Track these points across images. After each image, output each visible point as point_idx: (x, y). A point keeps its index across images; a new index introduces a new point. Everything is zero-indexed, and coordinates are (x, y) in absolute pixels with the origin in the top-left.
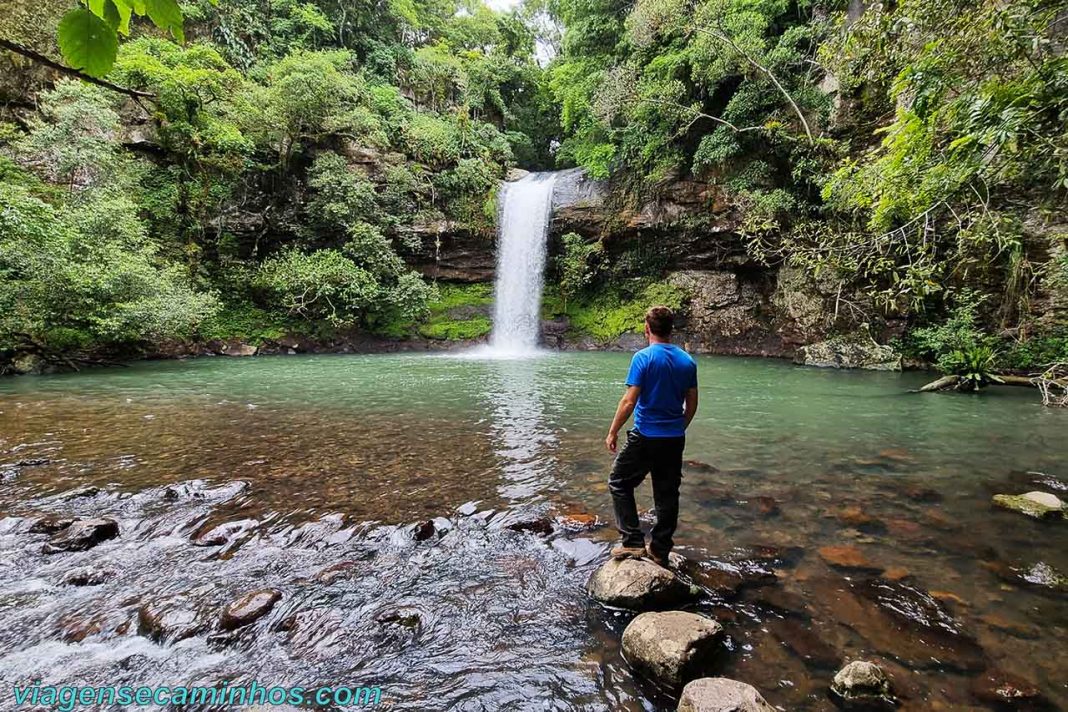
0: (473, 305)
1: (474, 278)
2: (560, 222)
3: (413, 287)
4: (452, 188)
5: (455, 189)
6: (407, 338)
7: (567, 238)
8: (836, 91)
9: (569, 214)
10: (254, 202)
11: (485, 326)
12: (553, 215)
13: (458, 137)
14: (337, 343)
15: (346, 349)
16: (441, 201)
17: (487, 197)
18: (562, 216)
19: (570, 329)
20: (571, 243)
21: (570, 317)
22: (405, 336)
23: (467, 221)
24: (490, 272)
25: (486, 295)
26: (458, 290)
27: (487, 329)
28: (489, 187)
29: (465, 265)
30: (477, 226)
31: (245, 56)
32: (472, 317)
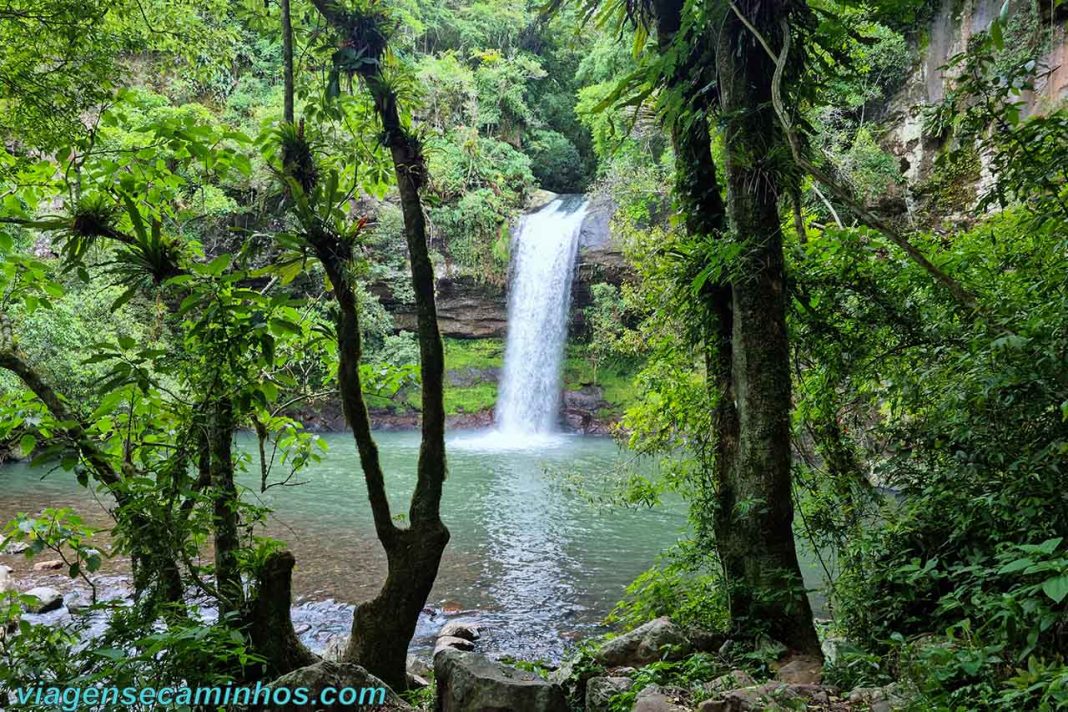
0: (477, 368)
1: (481, 332)
2: (588, 268)
3: (402, 353)
4: (454, 225)
5: (458, 227)
6: (390, 410)
7: (597, 289)
8: (917, 140)
9: (599, 259)
10: (224, 245)
11: (490, 397)
12: (580, 259)
13: (463, 165)
14: (308, 417)
15: (317, 426)
16: (440, 241)
17: (497, 234)
18: (591, 262)
19: (603, 404)
20: (601, 296)
21: (603, 389)
22: (388, 407)
23: (471, 266)
24: (500, 325)
25: (495, 354)
26: (459, 347)
27: (492, 401)
28: (500, 223)
29: (469, 316)
30: (483, 272)
31: (225, 82)
32: (475, 383)
